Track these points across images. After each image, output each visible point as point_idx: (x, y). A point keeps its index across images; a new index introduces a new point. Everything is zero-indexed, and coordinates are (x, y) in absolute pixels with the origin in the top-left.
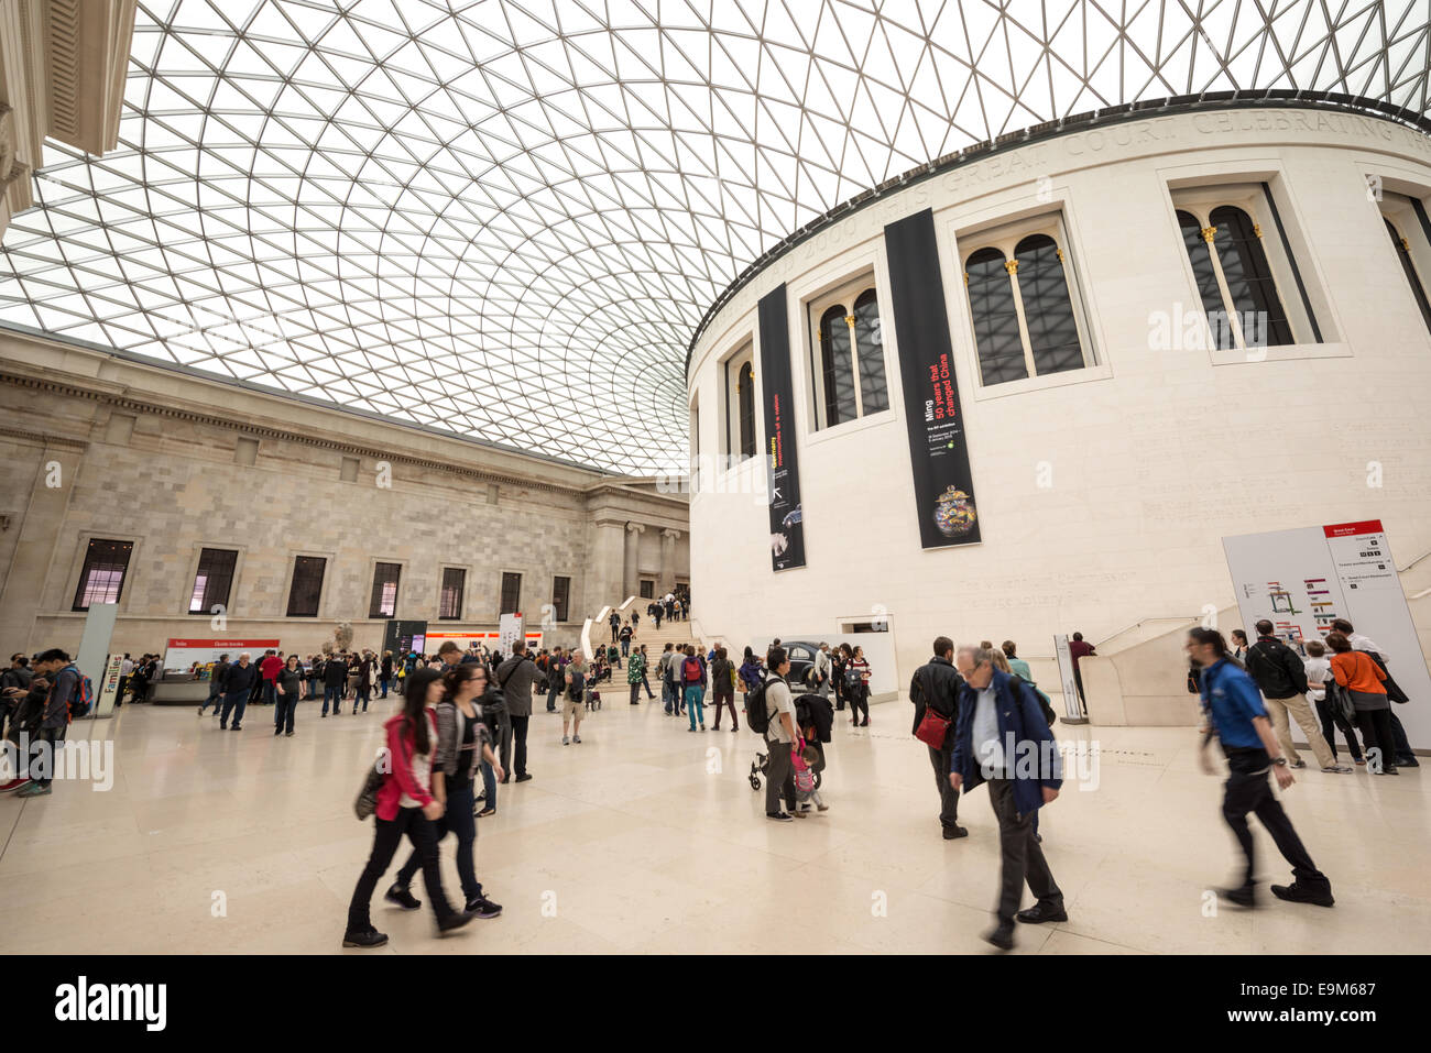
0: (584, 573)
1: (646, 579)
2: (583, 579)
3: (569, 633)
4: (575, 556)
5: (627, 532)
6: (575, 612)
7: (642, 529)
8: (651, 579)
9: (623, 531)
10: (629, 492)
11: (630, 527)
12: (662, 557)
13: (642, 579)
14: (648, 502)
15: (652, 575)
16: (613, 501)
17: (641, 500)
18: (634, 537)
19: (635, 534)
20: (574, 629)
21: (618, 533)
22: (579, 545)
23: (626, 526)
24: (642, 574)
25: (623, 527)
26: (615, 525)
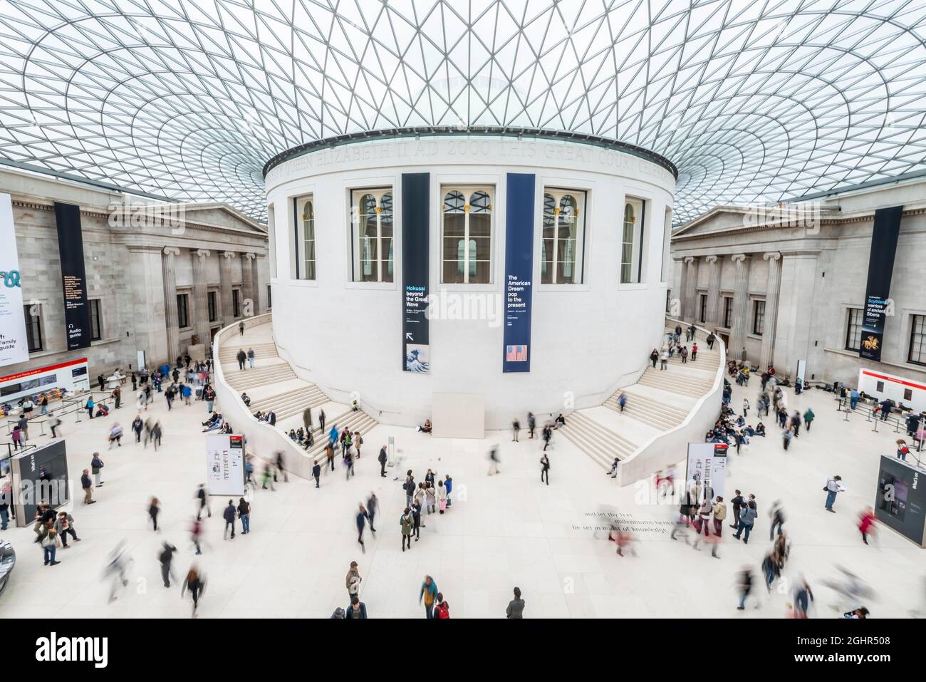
0: (114, 293)
1: (181, 293)
2: (114, 298)
3: (106, 350)
4: (102, 277)
6: (108, 330)
7: (178, 252)
8: (186, 293)
9: (159, 255)
11: (166, 251)
12: (195, 273)
13: (178, 293)
15: (186, 289)
18: (171, 258)
20: (111, 345)
21: (156, 257)
22: (105, 267)
23: (162, 250)
24: (178, 290)
25: (160, 252)
26: (151, 251)
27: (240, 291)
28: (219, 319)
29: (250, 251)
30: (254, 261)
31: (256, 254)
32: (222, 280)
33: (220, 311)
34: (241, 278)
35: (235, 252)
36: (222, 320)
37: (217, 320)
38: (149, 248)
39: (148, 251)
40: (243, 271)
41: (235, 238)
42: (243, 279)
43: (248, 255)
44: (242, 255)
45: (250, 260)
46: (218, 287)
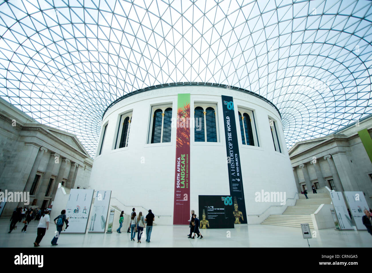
5: (40, 150)
7: (46, 151)
8: (40, 174)
9: (39, 150)
10: (48, 133)
11: (42, 149)
12: (49, 165)
14: (53, 139)
15: (42, 172)
16: (39, 135)
17: (51, 138)
19: (43, 152)
21: (36, 150)
23: (40, 148)
24: (38, 172)
25: (39, 148)
26: (35, 146)
27: (65, 183)
28: (50, 195)
29: (77, 162)
30: (77, 168)
31: (79, 165)
32: (59, 174)
33: (52, 191)
34: (68, 176)
35: (70, 160)
36: (51, 196)
37: (49, 196)
38: (36, 144)
39: (34, 145)
40: (70, 172)
41: (73, 153)
42: (68, 177)
43: (75, 164)
44: (72, 163)
45: (76, 167)
46: (56, 177)
